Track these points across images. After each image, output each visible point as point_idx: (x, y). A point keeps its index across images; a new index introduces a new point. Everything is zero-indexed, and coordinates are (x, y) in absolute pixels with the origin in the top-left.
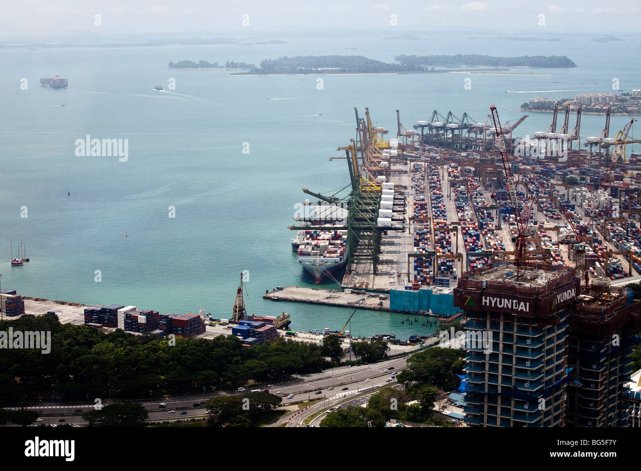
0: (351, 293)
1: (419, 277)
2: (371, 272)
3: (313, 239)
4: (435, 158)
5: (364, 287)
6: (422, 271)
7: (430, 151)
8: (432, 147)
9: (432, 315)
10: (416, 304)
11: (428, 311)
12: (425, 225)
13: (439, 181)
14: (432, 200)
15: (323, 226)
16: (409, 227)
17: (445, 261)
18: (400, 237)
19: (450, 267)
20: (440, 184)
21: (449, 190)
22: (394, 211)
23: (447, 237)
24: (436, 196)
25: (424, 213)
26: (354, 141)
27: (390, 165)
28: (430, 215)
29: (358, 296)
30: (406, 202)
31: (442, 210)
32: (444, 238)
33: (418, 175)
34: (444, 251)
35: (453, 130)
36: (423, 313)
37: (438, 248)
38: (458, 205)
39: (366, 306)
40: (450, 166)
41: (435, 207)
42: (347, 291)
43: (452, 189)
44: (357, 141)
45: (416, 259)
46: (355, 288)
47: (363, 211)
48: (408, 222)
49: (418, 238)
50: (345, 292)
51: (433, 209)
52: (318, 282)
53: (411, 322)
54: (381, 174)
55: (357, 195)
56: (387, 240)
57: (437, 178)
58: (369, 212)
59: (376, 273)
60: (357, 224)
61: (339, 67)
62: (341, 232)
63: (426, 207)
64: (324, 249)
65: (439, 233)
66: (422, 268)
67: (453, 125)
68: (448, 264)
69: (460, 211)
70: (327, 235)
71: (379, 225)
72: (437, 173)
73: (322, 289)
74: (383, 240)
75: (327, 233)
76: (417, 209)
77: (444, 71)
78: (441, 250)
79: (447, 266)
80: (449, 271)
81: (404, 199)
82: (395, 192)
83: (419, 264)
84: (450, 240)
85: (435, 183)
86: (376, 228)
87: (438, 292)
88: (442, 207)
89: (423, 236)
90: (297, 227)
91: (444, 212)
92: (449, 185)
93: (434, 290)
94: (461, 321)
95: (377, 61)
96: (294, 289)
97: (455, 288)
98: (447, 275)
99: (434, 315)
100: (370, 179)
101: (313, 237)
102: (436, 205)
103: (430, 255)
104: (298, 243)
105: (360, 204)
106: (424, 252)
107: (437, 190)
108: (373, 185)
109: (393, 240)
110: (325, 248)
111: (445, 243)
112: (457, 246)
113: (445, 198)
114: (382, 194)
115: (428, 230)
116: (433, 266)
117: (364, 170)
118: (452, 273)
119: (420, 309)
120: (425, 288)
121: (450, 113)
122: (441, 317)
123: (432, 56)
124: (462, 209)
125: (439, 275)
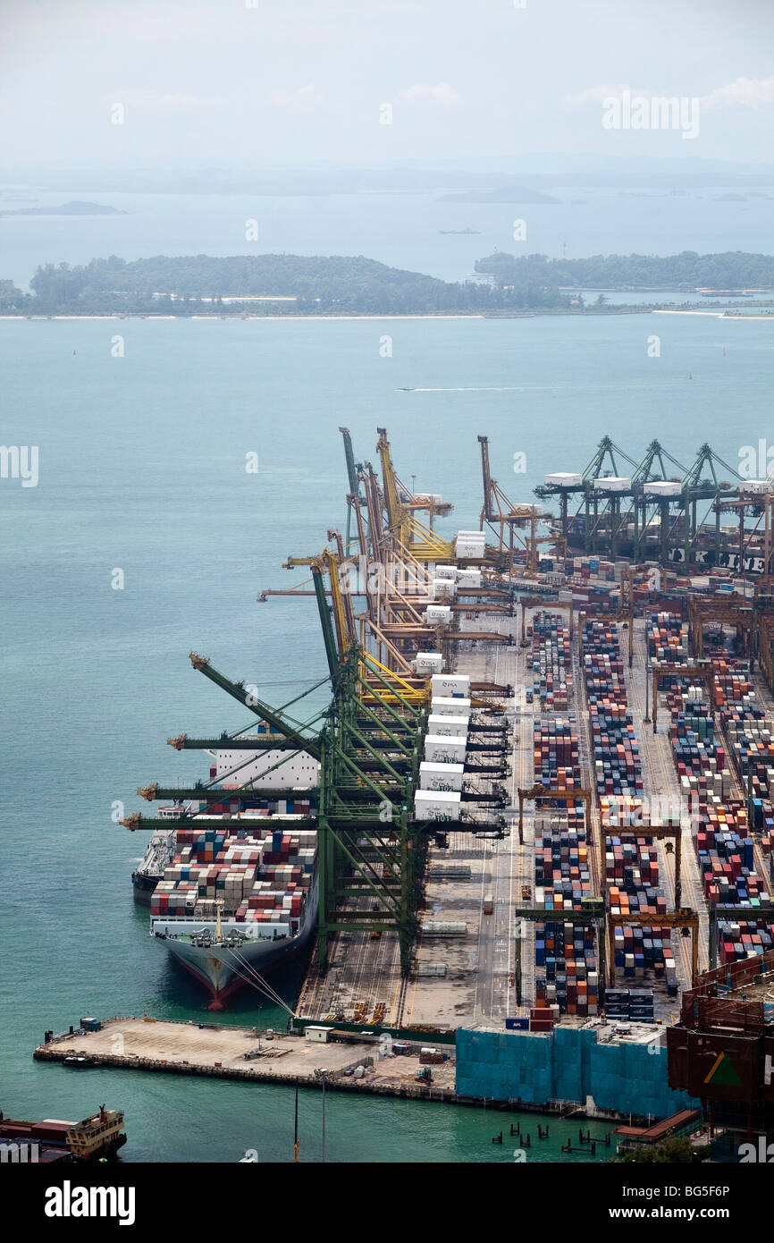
0: (328, 1041)
1: (551, 987)
2: (393, 970)
3: (203, 861)
4: (605, 593)
5: (370, 1019)
6: (561, 967)
7: (587, 570)
8: (596, 558)
9: (596, 1114)
10: (544, 1075)
11: (584, 1103)
12: (571, 816)
13: (619, 670)
14: (594, 732)
15: (234, 817)
16: (517, 820)
17: (638, 934)
18: (489, 855)
19: (656, 956)
20: (621, 682)
21: (651, 700)
22: (468, 769)
23: (645, 856)
24: (609, 719)
25: (568, 775)
26: (339, 538)
27: (456, 617)
28: (589, 783)
29: (351, 1050)
30: (510, 739)
31: (627, 766)
32: (634, 858)
33: (548, 651)
34: (634, 900)
35: (663, 501)
36: (567, 1109)
37: (614, 891)
38: (679, 750)
39: (376, 1083)
40: (655, 619)
41: (604, 757)
42: (314, 1032)
43: (663, 697)
44: (349, 539)
45: (541, 926)
46: (339, 1023)
47: (368, 767)
48: (515, 805)
49: (548, 859)
50: (307, 1037)
51: (599, 763)
52: (216, 1004)
53: (525, 1140)
54: (429, 647)
55: (348, 714)
56: (445, 864)
57: (611, 659)
58: (387, 771)
59: (409, 973)
60: (345, 812)
61: (293, 292)
62: (293, 837)
63: (575, 754)
64: (238, 894)
65: (616, 840)
66: (563, 956)
67: (665, 488)
68: (648, 943)
69: (688, 769)
70: (253, 847)
71: (421, 814)
72: (611, 645)
73: (232, 1025)
74: (435, 862)
75: (250, 839)
76: (545, 761)
77: (637, 309)
78: (625, 899)
79: (645, 951)
80: (653, 967)
81: (504, 730)
82: (473, 706)
83: (551, 943)
84: (653, 865)
85: (603, 676)
86: (409, 824)
87: (616, 1038)
88: (629, 755)
89: (564, 850)
90: (150, 821)
91: (636, 771)
92: (651, 682)
93: (604, 1033)
94: (692, 1137)
95: (416, 275)
96: (139, 1028)
97: (671, 1025)
98: (649, 983)
99: (602, 1115)
100: (392, 663)
101: (200, 855)
102: (606, 749)
103: (588, 913)
104: (154, 871)
105: (358, 744)
106: (568, 904)
107: (612, 701)
108: (402, 681)
109: (466, 863)
110: (244, 889)
111: (637, 874)
112: (678, 885)
113: (638, 726)
114: (429, 711)
115: (583, 831)
116: (597, 951)
117: (373, 632)
118: (661, 973)
119: (555, 1095)
120: (572, 1024)
121: (656, 448)
122: (627, 1124)
123: (597, 260)
124: (695, 761)
125: (618, 982)
